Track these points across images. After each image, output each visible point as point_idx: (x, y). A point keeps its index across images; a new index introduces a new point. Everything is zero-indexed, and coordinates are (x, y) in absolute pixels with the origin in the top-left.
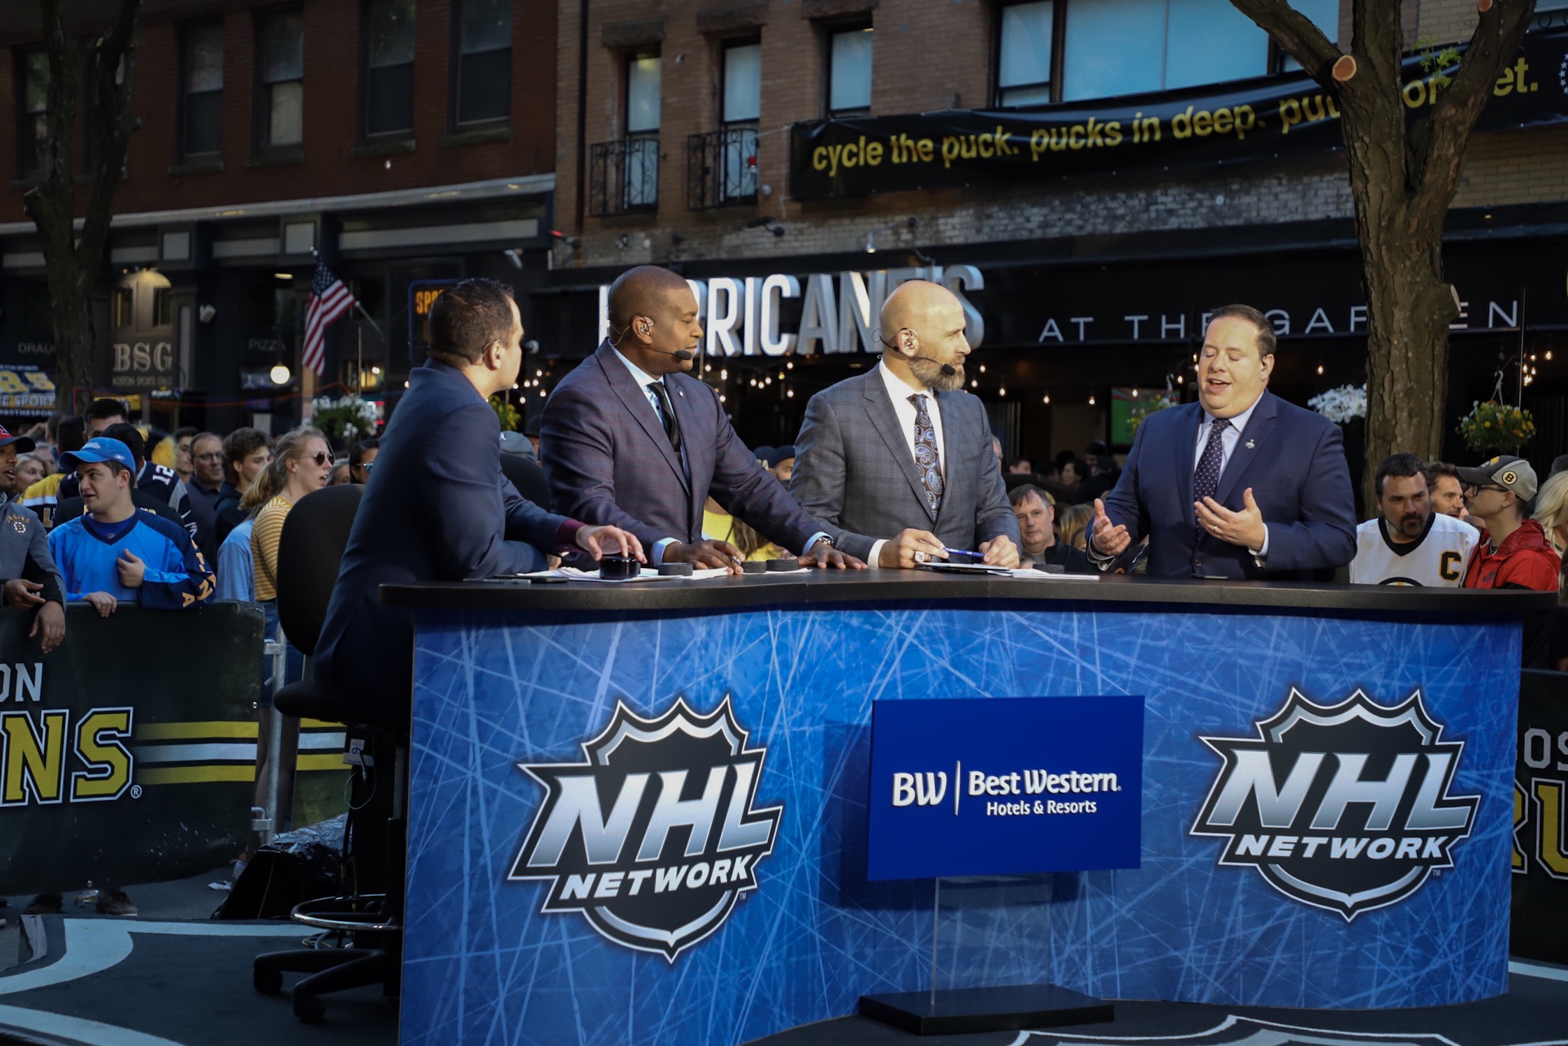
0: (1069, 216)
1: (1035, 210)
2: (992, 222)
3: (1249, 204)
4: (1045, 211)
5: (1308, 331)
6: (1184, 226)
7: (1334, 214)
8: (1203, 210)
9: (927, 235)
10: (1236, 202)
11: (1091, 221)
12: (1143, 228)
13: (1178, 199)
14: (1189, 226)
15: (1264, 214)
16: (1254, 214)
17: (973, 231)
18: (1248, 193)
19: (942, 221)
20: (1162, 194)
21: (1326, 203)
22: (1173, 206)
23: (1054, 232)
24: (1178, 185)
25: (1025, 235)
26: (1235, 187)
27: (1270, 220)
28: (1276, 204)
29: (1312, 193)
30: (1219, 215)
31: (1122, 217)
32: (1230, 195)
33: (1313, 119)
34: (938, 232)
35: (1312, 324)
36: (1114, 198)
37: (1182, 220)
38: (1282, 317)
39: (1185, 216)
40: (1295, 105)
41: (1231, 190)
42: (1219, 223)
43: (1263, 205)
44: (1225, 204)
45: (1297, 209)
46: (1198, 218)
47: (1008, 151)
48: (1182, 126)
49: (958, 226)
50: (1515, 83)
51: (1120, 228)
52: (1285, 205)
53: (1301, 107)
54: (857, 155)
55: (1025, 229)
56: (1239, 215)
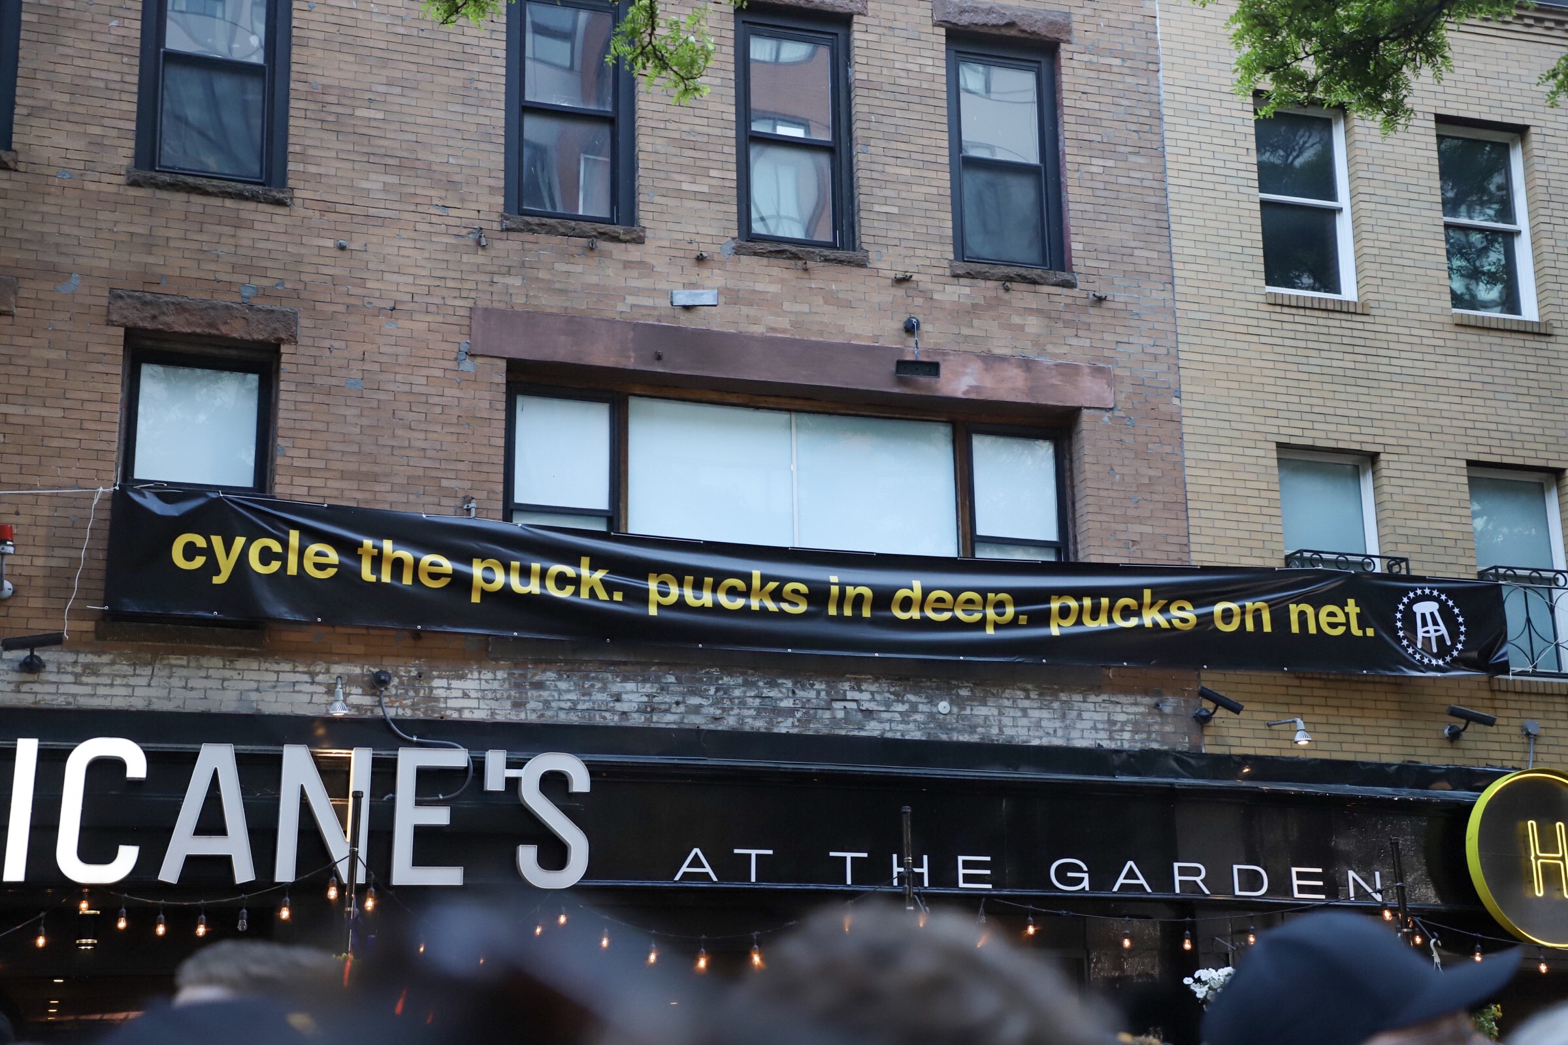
0: (694, 701)
1: (630, 686)
2: (545, 694)
3: (986, 718)
4: (648, 688)
5: (1116, 889)
6: (889, 735)
7: (1106, 744)
8: (919, 717)
9: (408, 702)
10: (968, 711)
11: (736, 711)
12: (824, 731)
13: (878, 697)
14: (898, 736)
15: (1008, 732)
16: (995, 731)
17: (508, 704)
18: (984, 703)
19: (437, 683)
20: (852, 688)
21: (1095, 728)
22: (872, 706)
23: (668, 720)
24: (877, 679)
25: (612, 720)
26: (964, 693)
27: (1018, 741)
28: (1024, 722)
29: (1074, 714)
30: (942, 726)
31: (791, 712)
32: (957, 701)
33: (1090, 625)
34: (430, 698)
35: (1121, 880)
36: (772, 684)
37: (887, 726)
38: (1078, 869)
39: (890, 721)
40: (1073, 604)
41: (958, 695)
42: (944, 737)
43: (1007, 721)
44: (950, 713)
45: (1055, 731)
46: (912, 726)
47: (602, 595)
48: (906, 604)
49: (473, 694)
50: (1347, 624)
51: (785, 726)
52: (1038, 725)
53: (1081, 607)
54: (283, 558)
55: (612, 711)
56: (973, 729)
